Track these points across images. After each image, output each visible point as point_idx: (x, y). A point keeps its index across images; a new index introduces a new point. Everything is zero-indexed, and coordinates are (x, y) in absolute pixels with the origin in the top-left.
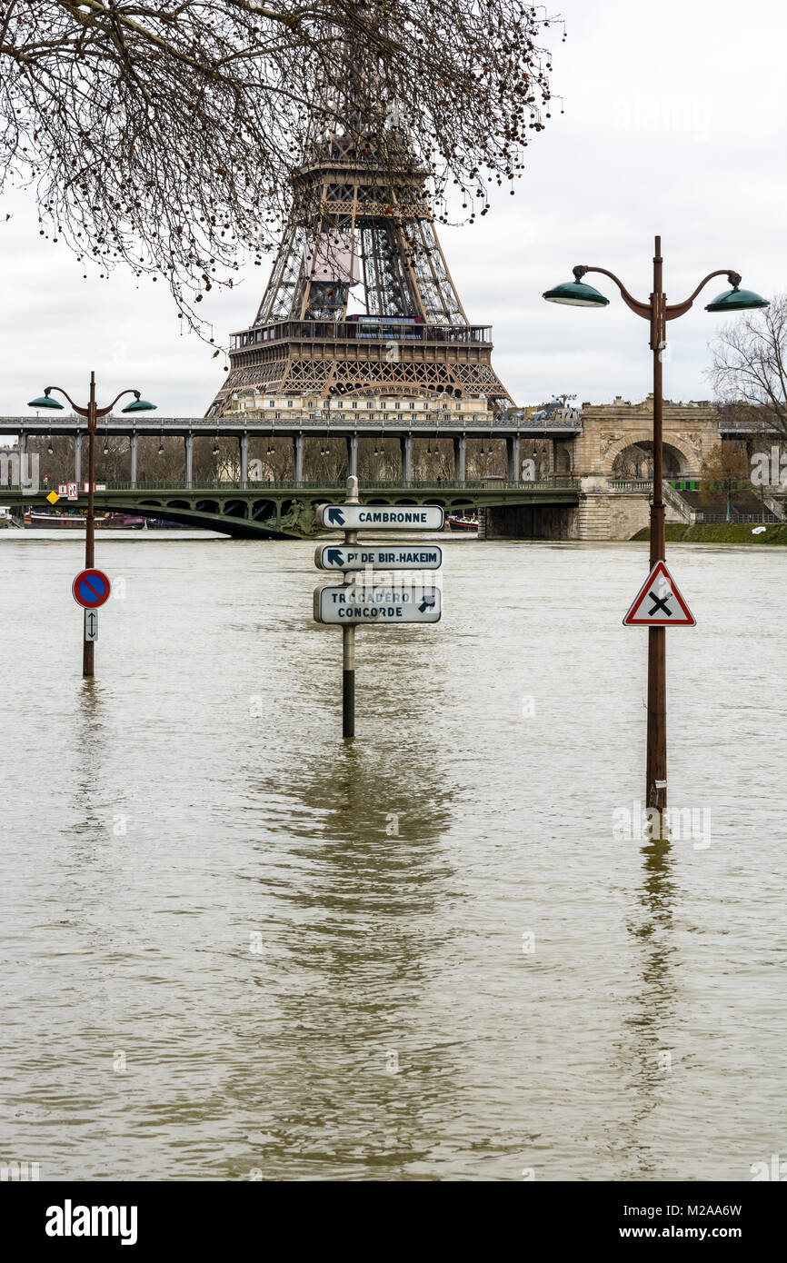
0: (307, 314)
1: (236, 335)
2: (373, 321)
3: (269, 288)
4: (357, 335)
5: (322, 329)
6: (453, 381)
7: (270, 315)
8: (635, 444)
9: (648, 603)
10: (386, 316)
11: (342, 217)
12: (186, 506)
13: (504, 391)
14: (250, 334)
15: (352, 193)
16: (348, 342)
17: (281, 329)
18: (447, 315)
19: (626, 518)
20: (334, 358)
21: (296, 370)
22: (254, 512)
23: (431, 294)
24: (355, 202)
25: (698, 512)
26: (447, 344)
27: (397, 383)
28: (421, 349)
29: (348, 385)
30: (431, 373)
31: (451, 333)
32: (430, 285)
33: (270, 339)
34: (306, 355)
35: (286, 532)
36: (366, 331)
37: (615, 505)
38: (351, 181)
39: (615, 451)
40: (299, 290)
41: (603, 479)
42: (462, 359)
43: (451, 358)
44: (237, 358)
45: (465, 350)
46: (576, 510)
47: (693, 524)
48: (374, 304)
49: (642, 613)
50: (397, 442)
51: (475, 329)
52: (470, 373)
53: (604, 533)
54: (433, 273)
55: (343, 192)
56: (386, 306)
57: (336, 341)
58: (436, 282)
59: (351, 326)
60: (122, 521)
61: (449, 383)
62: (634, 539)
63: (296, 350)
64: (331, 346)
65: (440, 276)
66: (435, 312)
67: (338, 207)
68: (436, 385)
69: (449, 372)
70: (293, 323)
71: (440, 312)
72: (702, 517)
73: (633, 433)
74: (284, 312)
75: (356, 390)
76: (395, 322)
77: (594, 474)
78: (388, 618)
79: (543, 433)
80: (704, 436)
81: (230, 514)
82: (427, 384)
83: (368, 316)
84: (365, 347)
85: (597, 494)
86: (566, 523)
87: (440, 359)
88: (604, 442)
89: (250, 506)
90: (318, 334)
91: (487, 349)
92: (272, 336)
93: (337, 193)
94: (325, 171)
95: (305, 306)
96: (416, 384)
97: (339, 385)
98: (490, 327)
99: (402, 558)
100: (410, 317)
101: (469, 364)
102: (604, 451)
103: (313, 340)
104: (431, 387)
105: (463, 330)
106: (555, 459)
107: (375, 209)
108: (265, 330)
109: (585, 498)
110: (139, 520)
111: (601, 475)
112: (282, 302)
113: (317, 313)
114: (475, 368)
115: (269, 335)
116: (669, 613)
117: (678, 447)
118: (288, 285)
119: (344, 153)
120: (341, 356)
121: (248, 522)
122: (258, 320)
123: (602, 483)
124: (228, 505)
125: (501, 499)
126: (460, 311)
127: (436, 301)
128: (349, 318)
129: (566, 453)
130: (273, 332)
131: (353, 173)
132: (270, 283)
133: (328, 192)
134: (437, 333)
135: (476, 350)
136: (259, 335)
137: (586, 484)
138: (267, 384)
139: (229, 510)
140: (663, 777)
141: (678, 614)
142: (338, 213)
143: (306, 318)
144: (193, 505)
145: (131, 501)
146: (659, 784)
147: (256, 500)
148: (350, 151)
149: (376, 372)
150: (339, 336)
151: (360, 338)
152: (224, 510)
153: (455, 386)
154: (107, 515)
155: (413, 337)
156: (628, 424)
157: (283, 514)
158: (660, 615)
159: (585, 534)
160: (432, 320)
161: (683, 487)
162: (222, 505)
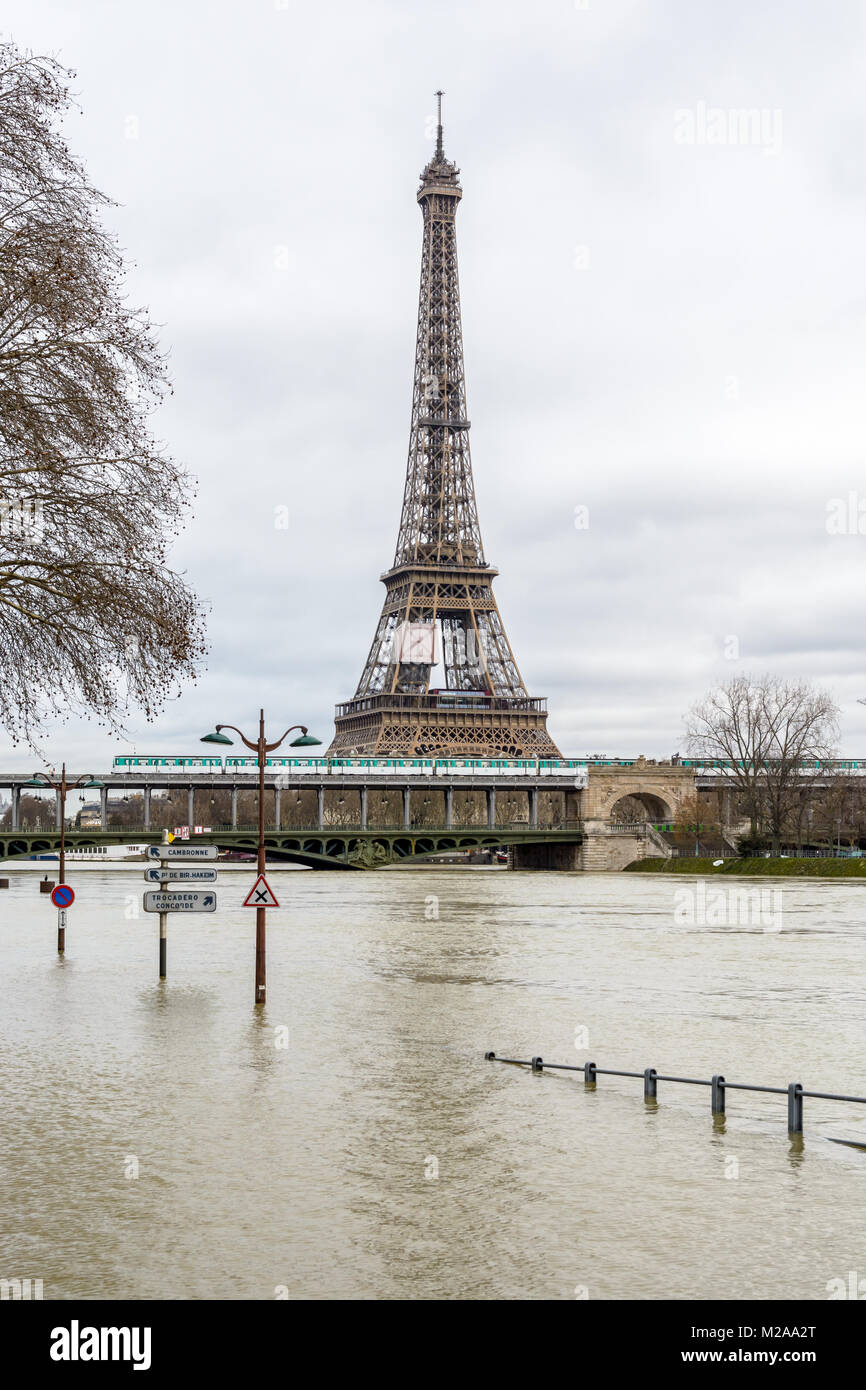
0: (398, 689)
1: (340, 706)
2: (450, 693)
3: (367, 667)
4: (438, 705)
5: (409, 701)
6: (515, 742)
7: (368, 689)
8: (630, 795)
9: (255, 896)
10: (462, 690)
11: (426, 609)
12: (274, 844)
13: (557, 750)
14: (352, 705)
15: (434, 590)
16: (430, 711)
17: (376, 700)
18: (511, 689)
19: (619, 853)
20: (418, 724)
21: (388, 734)
22: (327, 848)
23: (498, 672)
24: (436, 597)
25: (673, 848)
26: (511, 713)
27: (470, 744)
28: (490, 717)
29: (430, 746)
30: (498, 736)
31: (514, 704)
32: (497, 665)
33: (367, 709)
34: (396, 722)
35: (353, 865)
36: (444, 702)
37: (611, 843)
38: (431, 580)
39: (612, 801)
40: (391, 669)
41: (602, 823)
42: (523, 724)
43: (514, 724)
44: (341, 724)
45: (526, 717)
46: (580, 847)
47: (670, 858)
48: (452, 680)
49: (252, 901)
50: (440, 794)
51: (533, 700)
52: (530, 736)
53: (602, 865)
54: (500, 654)
55: (425, 590)
56: (462, 682)
57: (421, 710)
58: (502, 663)
59: (432, 699)
60: (239, 857)
61: (512, 744)
62: (626, 870)
63: (388, 717)
64: (417, 715)
65: (505, 657)
66: (501, 687)
67: (423, 601)
68: (501, 745)
69: (512, 735)
70: (386, 696)
71: (505, 687)
72: (677, 852)
73: (627, 787)
74: (379, 687)
75: (437, 750)
76: (468, 694)
77: (594, 819)
78: (185, 909)
79: (556, 787)
80: (683, 790)
81: (309, 850)
82: (494, 745)
83: (448, 690)
84: (444, 715)
85: (597, 835)
86: (573, 857)
87: (505, 724)
88: (604, 794)
89: (324, 843)
90: (405, 705)
91: (544, 717)
92: (369, 706)
93: (421, 590)
94: (412, 572)
95: (395, 682)
96: (486, 745)
97: (423, 746)
98: (546, 699)
99: (194, 875)
100: (480, 691)
101: (528, 729)
102: (603, 801)
103: (402, 710)
104: (498, 748)
105: (524, 701)
106: (566, 807)
107: (451, 603)
108: (363, 701)
109: (587, 838)
110: (253, 856)
111: (600, 820)
112: (377, 679)
113: (405, 688)
114: (534, 732)
115: (366, 705)
116: (266, 901)
117: (663, 798)
118: (381, 665)
119: (427, 557)
120: (424, 722)
121: (323, 856)
122: (358, 693)
123: (601, 826)
124: (306, 843)
125: (521, 838)
126: (520, 686)
127: (502, 678)
128: (431, 692)
129: (575, 802)
130: (369, 703)
131: (434, 574)
132: (368, 663)
133: (414, 589)
134: (503, 704)
135: (535, 717)
136: (358, 705)
137: (589, 827)
138: (365, 745)
139: (309, 847)
140: (264, 984)
141: (270, 901)
142: (422, 607)
143: (396, 692)
144: (279, 843)
145: (231, 840)
146: (261, 988)
147: (329, 839)
148: (432, 556)
149: (453, 735)
150: (423, 706)
151: (440, 708)
152: (304, 847)
153: (517, 747)
154: (228, 851)
155: (483, 707)
156: (623, 780)
157: (350, 849)
158: (261, 902)
159: (588, 866)
160: (498, 694)
161: (664, 829)
162: (302, 844)
